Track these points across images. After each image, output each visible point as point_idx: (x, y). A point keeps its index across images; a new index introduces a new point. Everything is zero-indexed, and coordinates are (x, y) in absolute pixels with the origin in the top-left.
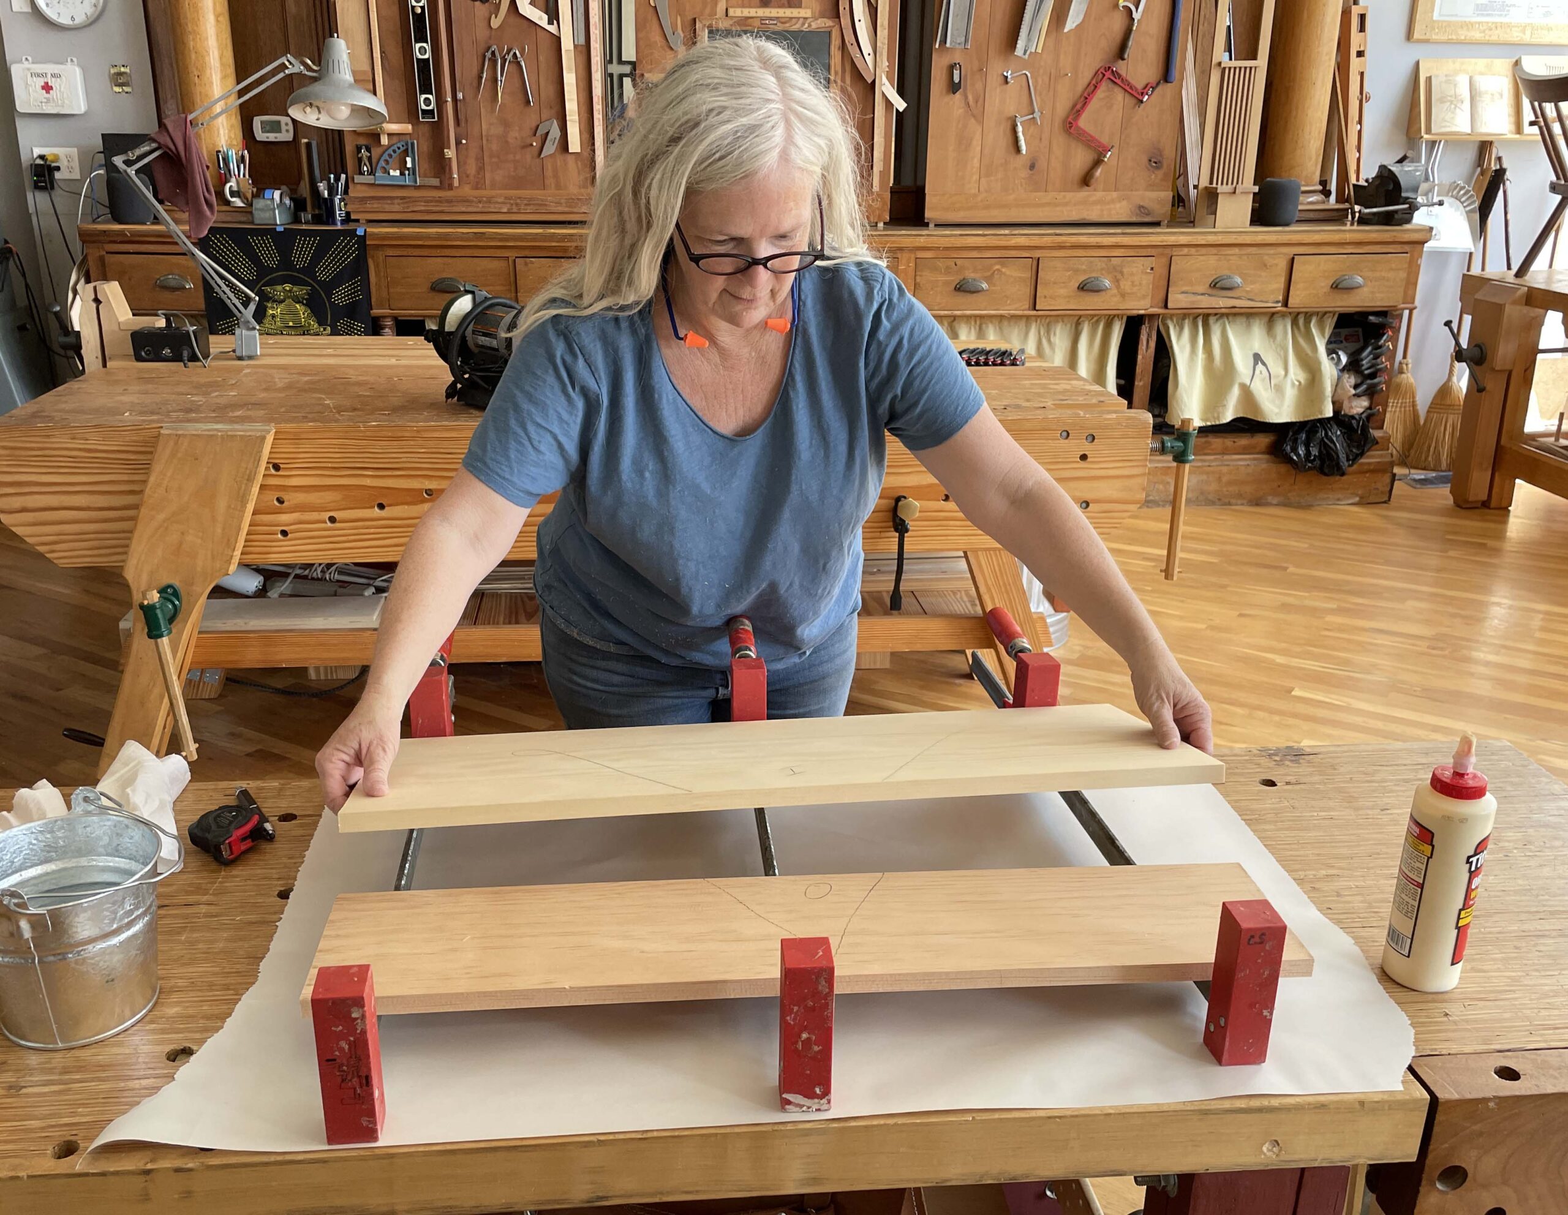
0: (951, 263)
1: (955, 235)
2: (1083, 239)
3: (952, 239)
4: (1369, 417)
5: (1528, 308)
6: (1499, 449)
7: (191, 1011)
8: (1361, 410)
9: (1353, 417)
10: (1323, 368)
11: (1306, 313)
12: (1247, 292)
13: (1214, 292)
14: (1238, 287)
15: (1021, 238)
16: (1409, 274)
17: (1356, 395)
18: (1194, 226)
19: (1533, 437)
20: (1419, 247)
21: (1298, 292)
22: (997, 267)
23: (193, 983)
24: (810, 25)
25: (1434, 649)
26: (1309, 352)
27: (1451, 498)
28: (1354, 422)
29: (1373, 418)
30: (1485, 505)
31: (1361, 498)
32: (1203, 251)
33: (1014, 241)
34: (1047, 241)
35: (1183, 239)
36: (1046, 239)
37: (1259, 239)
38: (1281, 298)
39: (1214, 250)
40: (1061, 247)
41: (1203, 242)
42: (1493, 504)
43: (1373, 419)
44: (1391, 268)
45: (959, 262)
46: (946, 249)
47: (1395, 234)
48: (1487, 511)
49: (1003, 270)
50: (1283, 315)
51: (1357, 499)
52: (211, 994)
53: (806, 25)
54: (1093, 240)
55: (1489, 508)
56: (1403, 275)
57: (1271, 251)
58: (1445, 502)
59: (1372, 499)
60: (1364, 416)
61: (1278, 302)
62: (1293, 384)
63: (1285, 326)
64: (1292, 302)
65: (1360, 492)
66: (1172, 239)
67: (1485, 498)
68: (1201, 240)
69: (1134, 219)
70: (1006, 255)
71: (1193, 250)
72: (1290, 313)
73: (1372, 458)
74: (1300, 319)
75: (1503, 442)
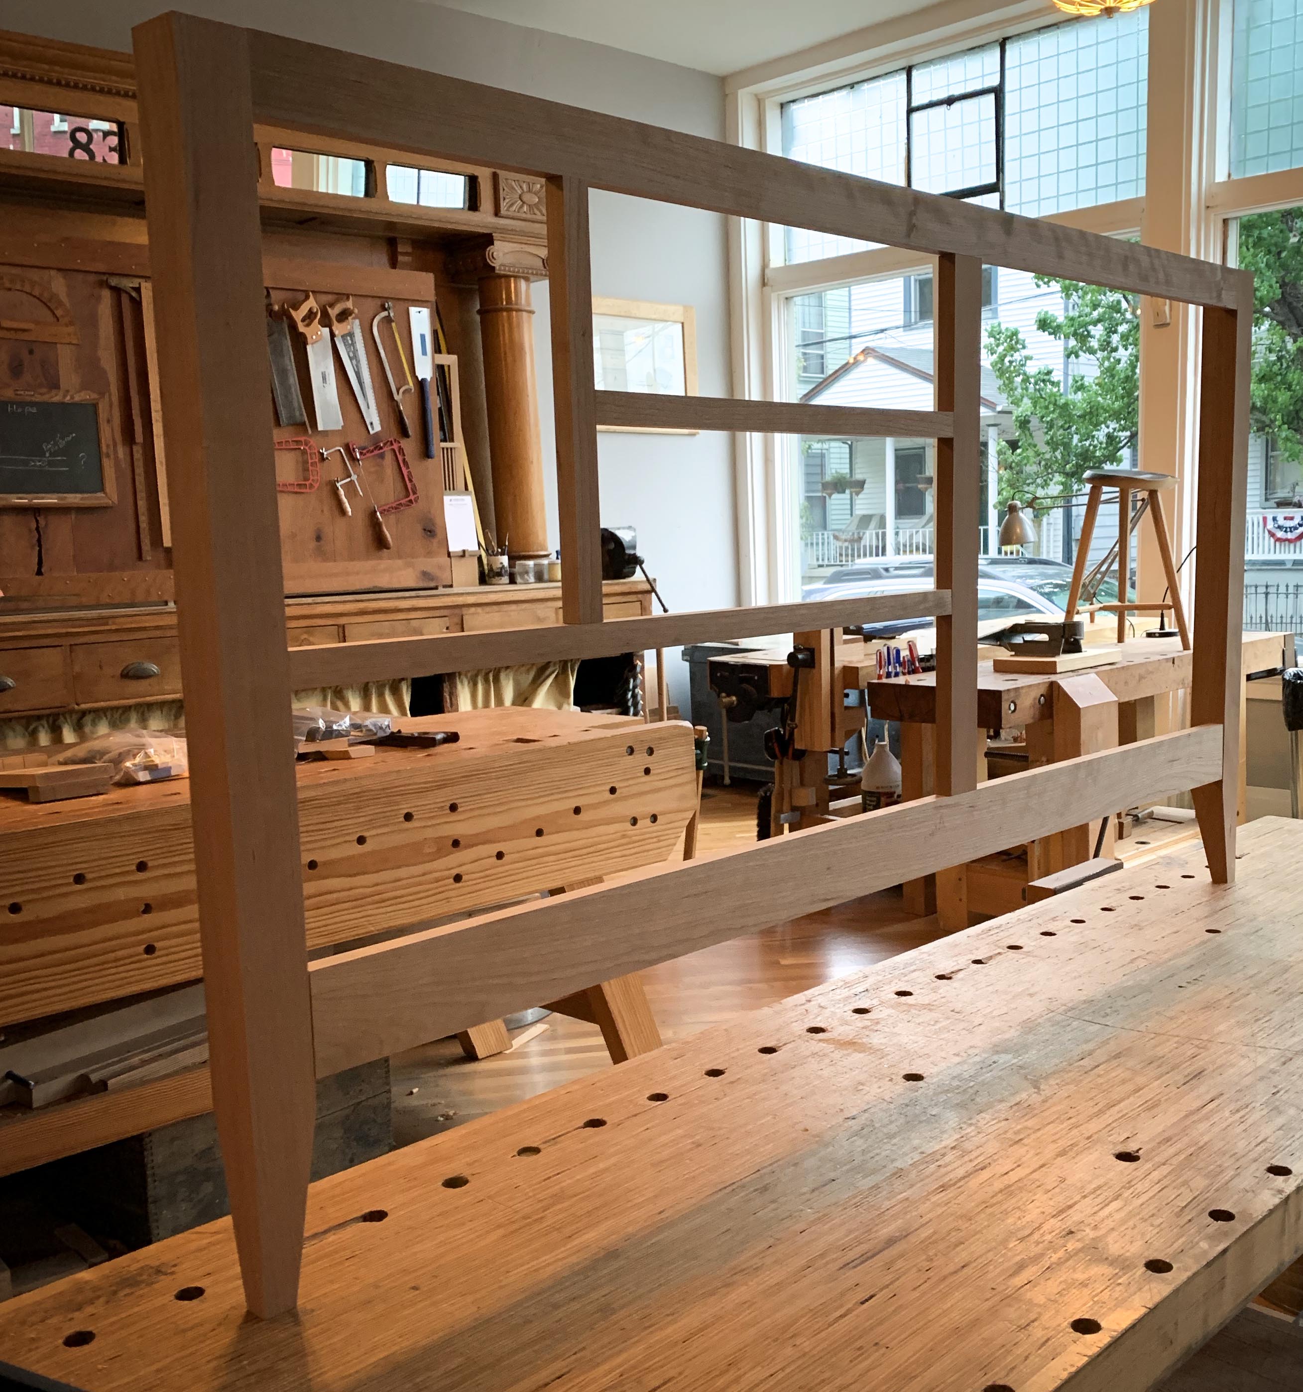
2: (383, 604)
15: (325, 606)
20: (654, 593)
22: (305, 636)
24: (72, 398)
33: (319, 609)
36: (348, 606)
40: (364, 613)
41: (487, 601)
47: (630, 586)
53: (68, 398)
54: (392, 604)
69: (421, 585)
70: (312, 624)
71: (479, 610)
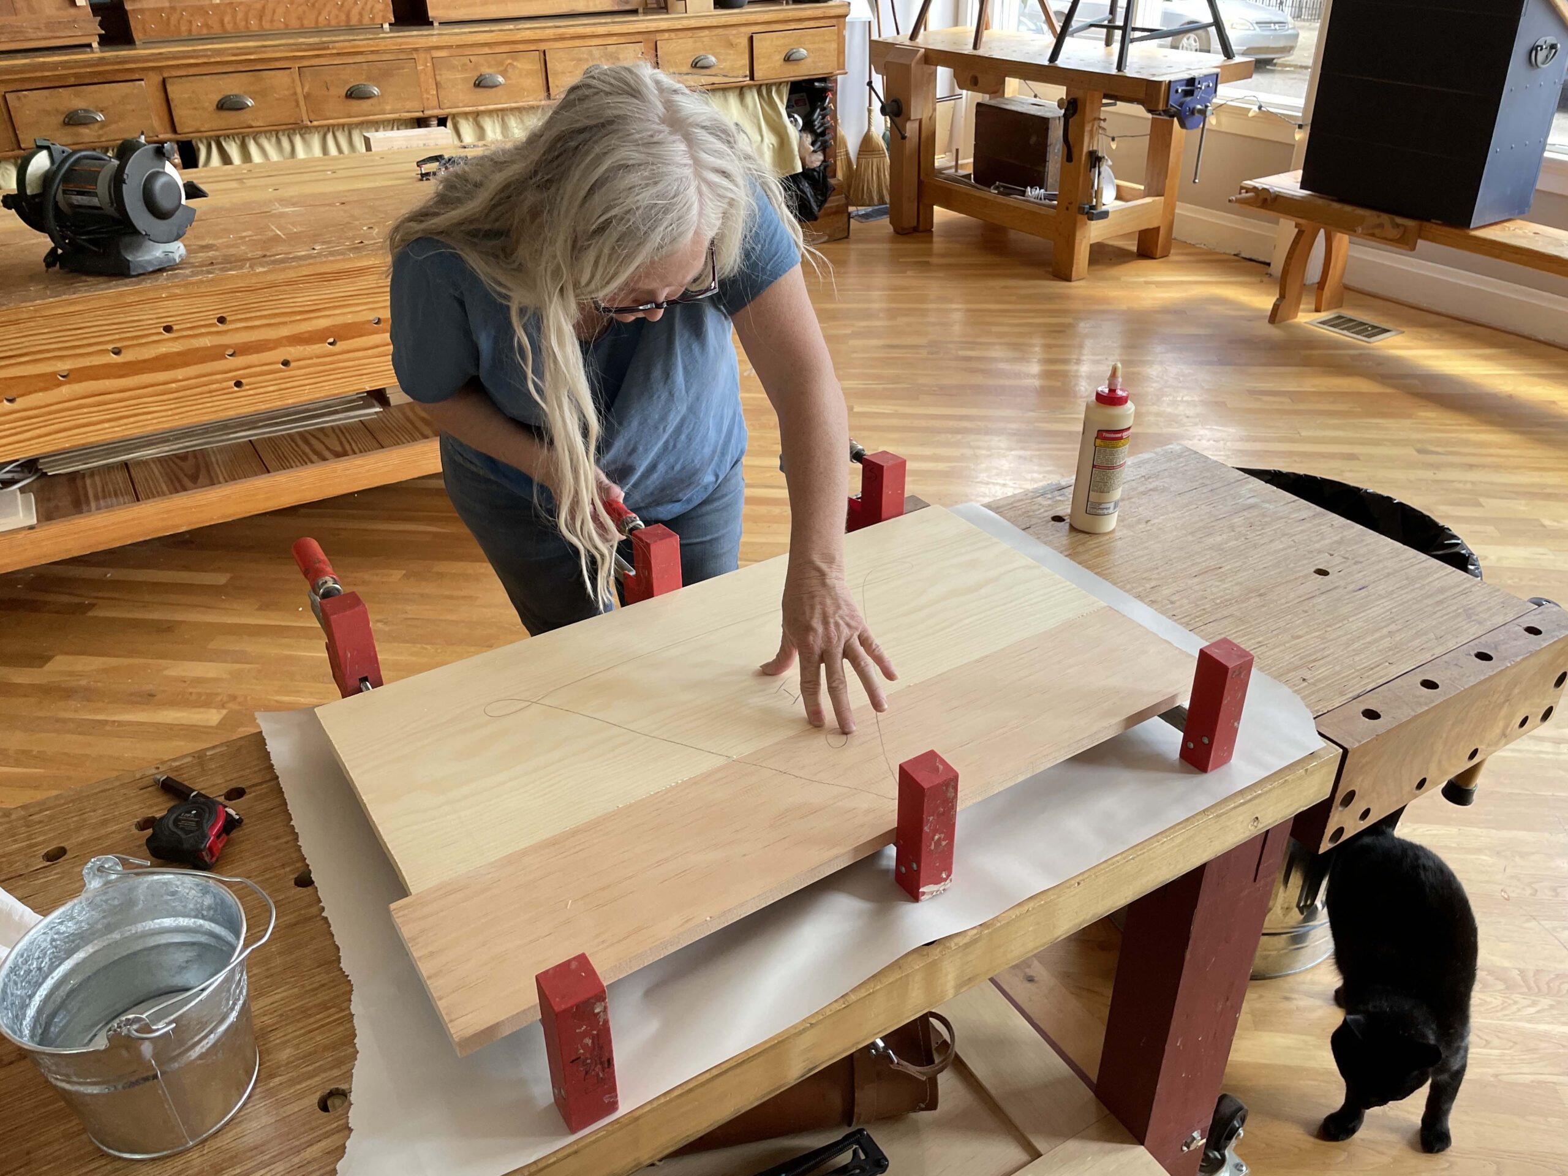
0: (465, 60)
1: (464, 33)
2: (581, 30)
3: (463, 37)
4: (826, 168)
5: (927, 66)
6: (920, 183)
7: (306, 1047)
8: (818, 164)
9: (814, 170)
10: (788, 131)
11: (767, 84)
12: (722, 69)
13: (695, 70)
14: (714, 65)
15: (526, 31)
16: (838, 45)
17: (814, 152)
18: (667, 13)
19: (940, 171)
20: (842, 19)
21: (760, 67)
22: (509, 61)
23: (281, 1015)
25: (932, 354)
26: (776, 118)
27: (891, 227)
28: (815, 173)
29: (827, 168)
30: (915, 229)
31: (829, 236)
32: (681, 34)
33: (520, 36)
34: (550, 33)
35: (664, 25)
36: (548, 31)
37: (723, 20)
38: (748, 73)
39: (689, 33)
40: (562, 38)
41: (680, 27)
42: (921, 228)
43: (828, 170)
44: (825, 39)
45: (473, 58)
46: (458, 46)
47: (823, 10)
48: (918, 234)
49: (515, 63)
50: (750, 87)
51: (827, 238)
52: (312, 1020)
54: (588, 30)
55: (918, 231)
56: (834, 45)
57: (734, 31)
58: (887, 231)
59: (838, 236)
60: (822, 168)
61: (746, 76)
62: (769, 147)
63: (753, 97)
64: (758, 75)
65: (828, 232)
66: (653, 26)
67: (915, 224)
68: (678, 25)
69: (616, 8)
70: (515, 49)
71: (673, 35)
72: (755, 85)
73: (833, 201)
74: (764, 89)
75: (922, 178)
